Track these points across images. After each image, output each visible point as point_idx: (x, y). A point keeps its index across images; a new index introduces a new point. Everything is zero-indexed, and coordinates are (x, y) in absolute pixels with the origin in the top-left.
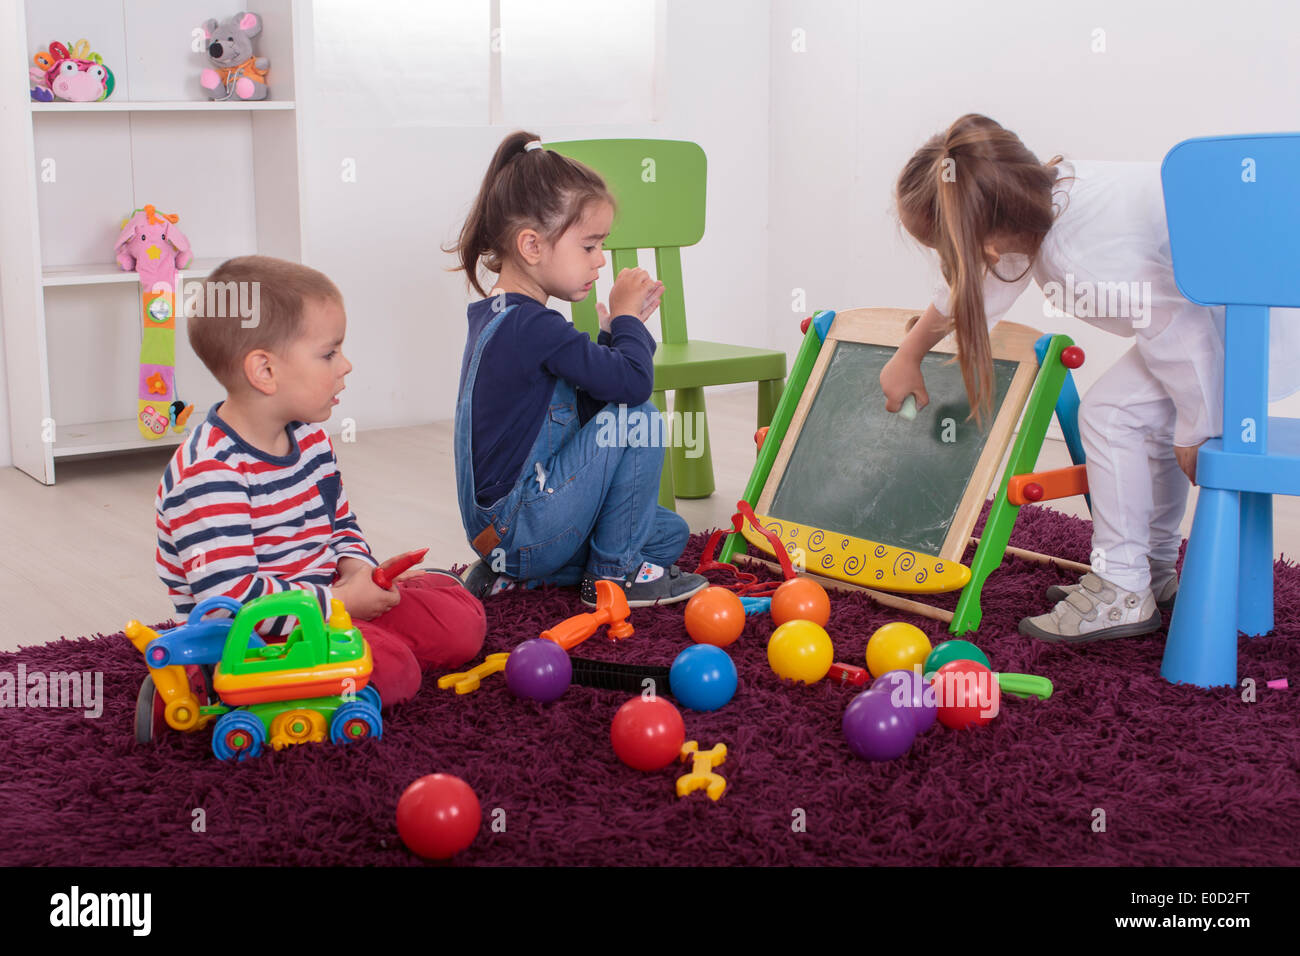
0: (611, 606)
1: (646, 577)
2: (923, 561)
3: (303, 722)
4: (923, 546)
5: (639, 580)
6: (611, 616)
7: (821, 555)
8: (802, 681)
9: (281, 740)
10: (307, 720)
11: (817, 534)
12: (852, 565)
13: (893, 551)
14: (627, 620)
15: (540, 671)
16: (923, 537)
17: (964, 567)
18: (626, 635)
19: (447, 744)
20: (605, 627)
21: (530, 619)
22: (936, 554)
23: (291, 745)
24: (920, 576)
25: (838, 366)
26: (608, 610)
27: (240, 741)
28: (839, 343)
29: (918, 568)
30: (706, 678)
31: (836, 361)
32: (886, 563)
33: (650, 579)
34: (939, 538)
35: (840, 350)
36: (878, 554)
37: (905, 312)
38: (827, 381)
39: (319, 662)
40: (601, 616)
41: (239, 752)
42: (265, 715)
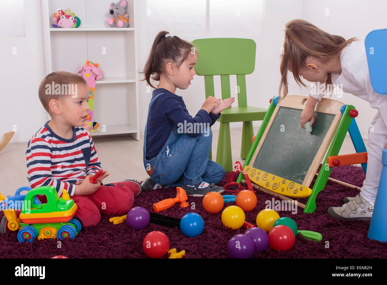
0: (180, 196)
1: (202, 187)
2: (297, 186)
3: (49, 231)
4: (298, 181)
5: (200, 187)
6: (180, 200)
7: (266, 182)
8: (231, 228)
9: (42, 236)
10: (51, 231)
11: (266, 174)
12: (275, 186)
13: (288, 182)
14: (187, 201)
15: (137, 219)
16: (298, 177)
17: (310, 189)
18: (185, 206)
19: (94, 242)
20: (178, 204)
21: (158, 198)
22: (301, 183)
23: (45, 239)
24: (295, 191)
25: (279, 115)
26: (179, 197)
27: (27, 236)
28: (281, 107)
29: (295, 189)
30: (191, 225)
31: (279, 114)
32: (285, 186)
33: (203, 187)
34: (303, 177)
35: (281, 110)
36: (283, 183)
37: (301, 97)
38: (275, 120)
39: (53, 211)
40: (176, 199)
41: (26, 240)
42: (37, 228)
